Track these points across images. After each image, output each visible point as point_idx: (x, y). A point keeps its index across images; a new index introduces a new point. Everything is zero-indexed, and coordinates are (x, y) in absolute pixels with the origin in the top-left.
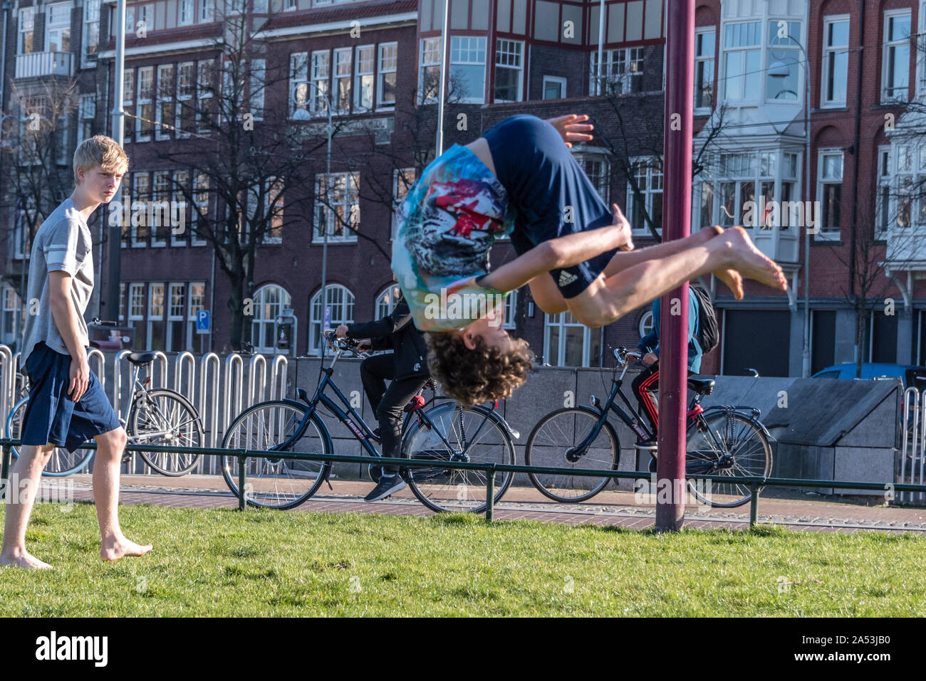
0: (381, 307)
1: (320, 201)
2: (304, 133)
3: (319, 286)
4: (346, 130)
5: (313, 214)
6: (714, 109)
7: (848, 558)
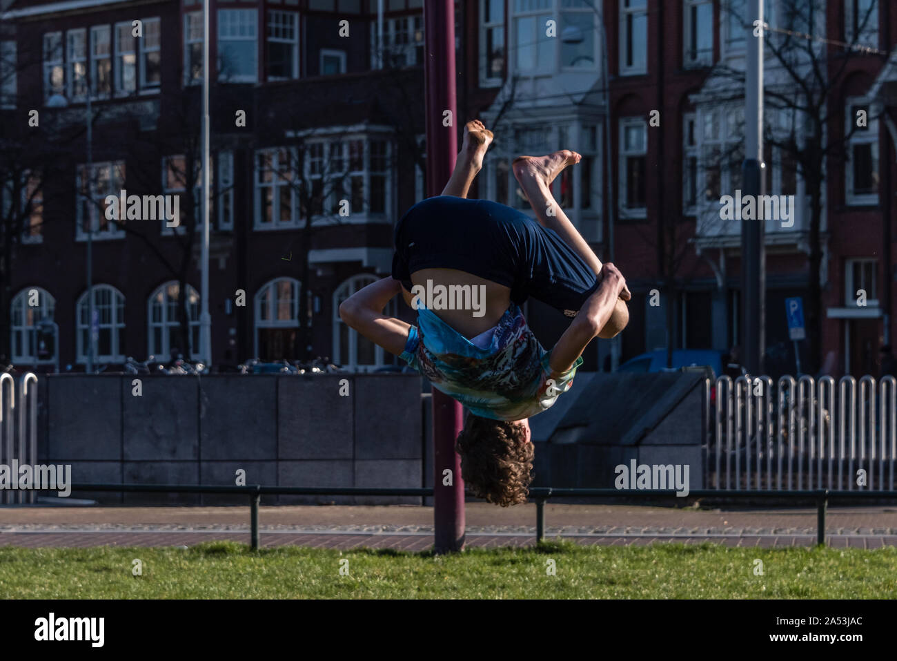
0: (154, 308)
1: (82, 194)
2: (61, 121)
3: (84, 288)
4: (107, 115)
5: (74, 210)
6: (505, 80)
7: (637, 575)
